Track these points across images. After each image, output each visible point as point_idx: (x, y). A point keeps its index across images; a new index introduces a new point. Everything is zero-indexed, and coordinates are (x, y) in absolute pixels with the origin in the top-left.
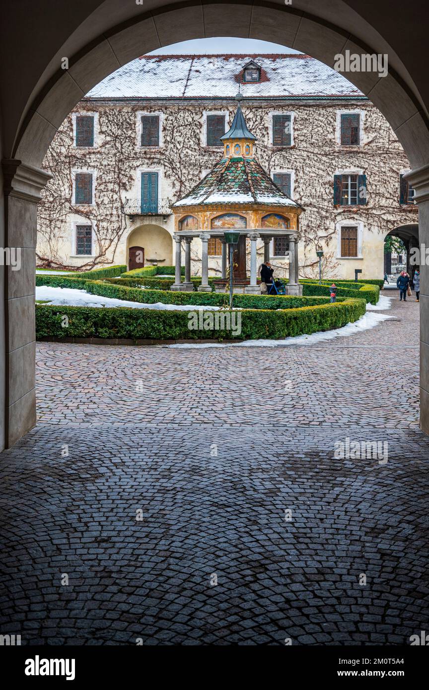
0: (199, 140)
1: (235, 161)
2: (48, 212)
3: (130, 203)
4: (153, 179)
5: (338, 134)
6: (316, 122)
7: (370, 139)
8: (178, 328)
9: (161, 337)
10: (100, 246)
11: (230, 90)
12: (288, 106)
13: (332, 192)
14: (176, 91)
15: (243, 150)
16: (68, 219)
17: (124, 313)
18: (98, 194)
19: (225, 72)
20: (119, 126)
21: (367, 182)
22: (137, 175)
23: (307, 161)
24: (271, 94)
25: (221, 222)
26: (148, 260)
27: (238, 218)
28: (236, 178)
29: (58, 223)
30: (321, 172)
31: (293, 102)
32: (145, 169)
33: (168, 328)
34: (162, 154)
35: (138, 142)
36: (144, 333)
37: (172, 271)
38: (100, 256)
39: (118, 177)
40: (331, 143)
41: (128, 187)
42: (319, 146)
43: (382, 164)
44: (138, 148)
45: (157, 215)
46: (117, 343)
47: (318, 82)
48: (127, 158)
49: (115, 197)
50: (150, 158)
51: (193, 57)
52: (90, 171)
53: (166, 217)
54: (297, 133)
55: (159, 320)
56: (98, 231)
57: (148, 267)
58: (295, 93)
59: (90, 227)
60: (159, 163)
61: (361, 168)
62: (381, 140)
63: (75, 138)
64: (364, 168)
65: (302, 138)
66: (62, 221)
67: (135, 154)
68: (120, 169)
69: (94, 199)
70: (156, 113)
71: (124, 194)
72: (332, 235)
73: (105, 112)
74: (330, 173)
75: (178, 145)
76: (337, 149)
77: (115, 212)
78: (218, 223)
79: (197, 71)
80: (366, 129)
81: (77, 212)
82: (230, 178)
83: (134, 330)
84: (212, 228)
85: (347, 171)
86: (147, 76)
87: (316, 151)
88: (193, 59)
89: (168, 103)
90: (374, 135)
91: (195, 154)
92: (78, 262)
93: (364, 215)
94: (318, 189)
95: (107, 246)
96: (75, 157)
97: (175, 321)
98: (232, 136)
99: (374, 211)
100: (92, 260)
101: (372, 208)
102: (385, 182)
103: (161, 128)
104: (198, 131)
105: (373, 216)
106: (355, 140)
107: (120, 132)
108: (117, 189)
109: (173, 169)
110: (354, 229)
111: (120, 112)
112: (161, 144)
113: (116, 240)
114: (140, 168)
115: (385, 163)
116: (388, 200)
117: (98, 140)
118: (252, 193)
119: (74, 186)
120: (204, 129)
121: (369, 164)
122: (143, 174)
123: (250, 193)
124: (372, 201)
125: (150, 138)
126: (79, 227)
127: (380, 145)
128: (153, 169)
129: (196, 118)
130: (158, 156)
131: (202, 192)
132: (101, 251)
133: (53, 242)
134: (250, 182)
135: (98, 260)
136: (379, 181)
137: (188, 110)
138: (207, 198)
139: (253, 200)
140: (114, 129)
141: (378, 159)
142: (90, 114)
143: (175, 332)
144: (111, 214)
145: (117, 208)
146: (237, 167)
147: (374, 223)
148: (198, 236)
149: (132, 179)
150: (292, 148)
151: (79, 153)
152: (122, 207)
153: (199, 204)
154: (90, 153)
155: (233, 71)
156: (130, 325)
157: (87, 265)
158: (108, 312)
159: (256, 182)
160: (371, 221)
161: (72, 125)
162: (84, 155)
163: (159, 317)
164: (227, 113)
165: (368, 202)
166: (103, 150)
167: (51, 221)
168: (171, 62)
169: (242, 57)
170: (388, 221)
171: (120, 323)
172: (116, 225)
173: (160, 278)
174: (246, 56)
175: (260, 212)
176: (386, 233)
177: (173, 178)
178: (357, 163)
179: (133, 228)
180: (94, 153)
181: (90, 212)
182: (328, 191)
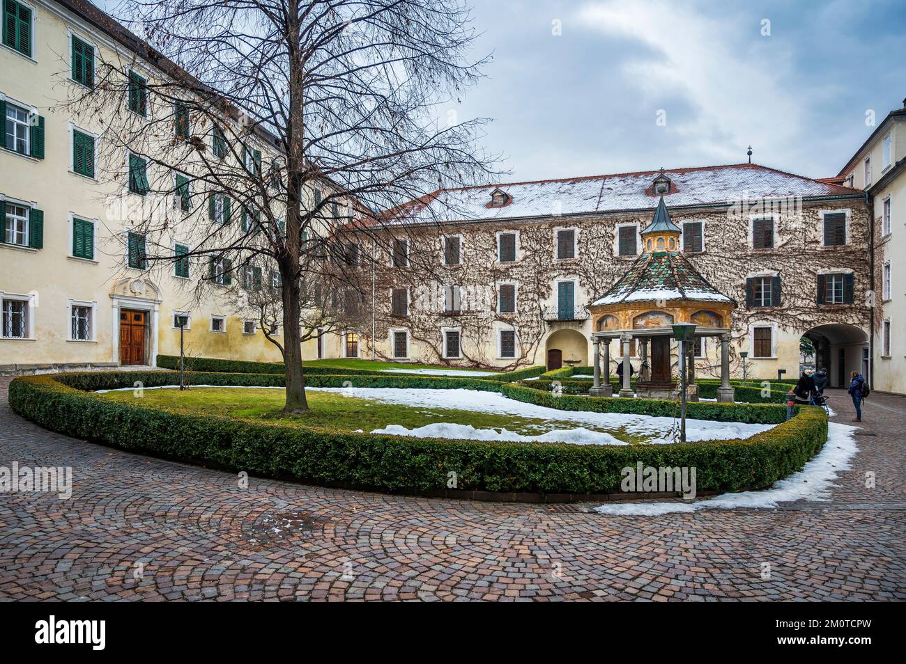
0: (612, 250)
1: (657, 257)
2: (476, 320)
3: (549, 310)
4: (569, 288)
5: (750, 238)
6: (728, 228)
7: (785, 241)
8: (613, 476)
9: (586, 490)
10: (522, 349)
11: (642, 202)
12: (699, 213)
13: (745, 294)
14: (590, 207)
15: (667, 244)
16: (494, 326)
17: (526, 452)
18: (519, 303)
19: (635, 188)
20: (538, 241)
21: (782, 283)
22: (554, 285)
23: (719, 266)
24: (682, 203)
25: (644, 321)
26: (565, 362)
27: (664, 316)
28: (659, 274)
29: (485, 329)
30: (733, 276)
31: (703, 210)
32: (562, 279)
33: (596, 477)
34: (577, 265)
35: (555, 255)
36: (558, 485)
37: (589, 371)
38: (522, 358)
39: (538, 287)
40: (744, 247)
41: (546, 296)
42: (731, 251)
43: (797, 265)
44: (555, 260)
45: (574, 321)
46: (514, 499)
47: (729, 190)
48: (546, 270)
49: (535, 305)
50: (566, 270)
51: (605, 177)
52: (512, 282)
53: (581, 322)
54: (708, 239)
55: (581, 463)
56: (521, 336)
57: (565, 368)
58: (706, 201)
59: (513, 333)
60: (574, 273)
61: (775, 270)
62: (797, 242)
63: (499, 254)
64: (778, 270)
65: (713, 244)
66: (489, 328)
67: (553, 265)
68: (539, 280)
69: (516, 308)
70: (572, 228)
71: (543, 302)
72: (745, 336)
73: (526, 230)
74: (743, 276)
75: (592, 256)
76: (749, 253)
77: (535, 319)
78: (641, 322)
79: (609, 189)
80: (780, 232)
81: (502, 319)
82: (653, 273)
83: (542, 479)
84: (634, 327)
85: (760, 274)
86: (563, 196)
87: (728, 255)
88: (605, 179)
89: (583, 218)
90: (789, 237)
91: (608, 263)
92: (503, 363)
93: (779, 316)
94: (730, 292)
95: (528, 349)
96: (499, 271)
97: (607, 464)
98: (654, 230)
99: (789, 312)
100: (515, 361)
101: (787, 309)
102: (801, 283)
103: (576, 241)
104: (611, 242)
105: (788, 316)
106: (769, 242)
107: (538, 247)
108: (537, 298)
109: (587, 278)
110: (769, 330)
111: (538, 228)
112: (577, 256)
113: (536, 344)
114: (557, 278)
115: (800, 264)
116: (804, 302)
117: (520, 255)
118: (679, 288)
119: (498, 297)
120: (617, 241)
121: (784, 266)
122: (560, 284)
123: (677, 289)
124: (787, 302)
125: (565, 251)
126: (504, 333)
127: (795, 246)
128: (569, 279)
129: (609, 230)
130: (574, 267)
131: (622, 290)
132: (523, 353)
133: (481, 346)
134: (676, 276)
135: (520, 362)
136: (794, 282)
137: (602, 223)
138: (628, 296)
139: (681, 296)
140: (534, 244)
141: (793, 261)
142: (512, 232)
143: (608, 483)
144: (532, 321)
145: (537, 315)
146: (660, 262)
147: (790, 324)
148: (618, 337)
149: (550, 289)
150: (703, 254)
151: (502, 267)
152: (541, 314)
153: (620, 302)
154: (512, 267)
155: (642, 186)
156: (534, 472)
157: (510, 366)
158: (499, 450)
159: (683, 278)
160: (786, 321)
161: (496, 243)
162: (507, 269)
163: (582, 458)
164: (638, 224)
165: (783, 303)
166: (524, 264)
167: (479, 328)
168: (584, 183)
169: (651, 173)
170: (804, 322)
171: (519, 468)
172: (536, 330)
173: (577, 379)
174: (655, 172)
175: (689, 309)
176: (802, 333)
177: (587, 286)
178: (771, 265)
179: (551, 333)
180: (516, 266)
181: (513, 319)
182: (740, 293)
